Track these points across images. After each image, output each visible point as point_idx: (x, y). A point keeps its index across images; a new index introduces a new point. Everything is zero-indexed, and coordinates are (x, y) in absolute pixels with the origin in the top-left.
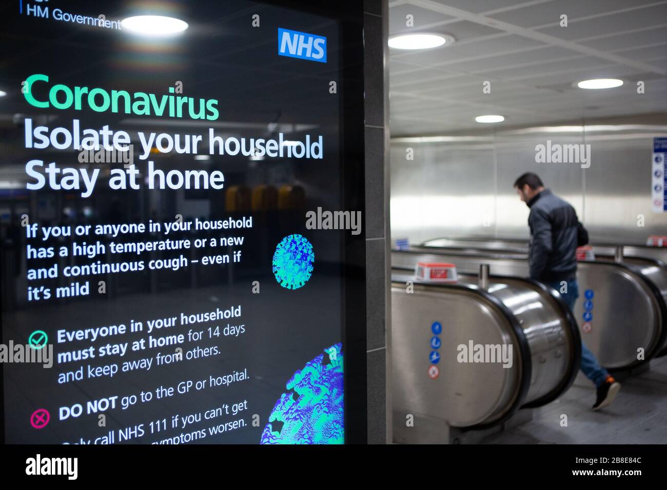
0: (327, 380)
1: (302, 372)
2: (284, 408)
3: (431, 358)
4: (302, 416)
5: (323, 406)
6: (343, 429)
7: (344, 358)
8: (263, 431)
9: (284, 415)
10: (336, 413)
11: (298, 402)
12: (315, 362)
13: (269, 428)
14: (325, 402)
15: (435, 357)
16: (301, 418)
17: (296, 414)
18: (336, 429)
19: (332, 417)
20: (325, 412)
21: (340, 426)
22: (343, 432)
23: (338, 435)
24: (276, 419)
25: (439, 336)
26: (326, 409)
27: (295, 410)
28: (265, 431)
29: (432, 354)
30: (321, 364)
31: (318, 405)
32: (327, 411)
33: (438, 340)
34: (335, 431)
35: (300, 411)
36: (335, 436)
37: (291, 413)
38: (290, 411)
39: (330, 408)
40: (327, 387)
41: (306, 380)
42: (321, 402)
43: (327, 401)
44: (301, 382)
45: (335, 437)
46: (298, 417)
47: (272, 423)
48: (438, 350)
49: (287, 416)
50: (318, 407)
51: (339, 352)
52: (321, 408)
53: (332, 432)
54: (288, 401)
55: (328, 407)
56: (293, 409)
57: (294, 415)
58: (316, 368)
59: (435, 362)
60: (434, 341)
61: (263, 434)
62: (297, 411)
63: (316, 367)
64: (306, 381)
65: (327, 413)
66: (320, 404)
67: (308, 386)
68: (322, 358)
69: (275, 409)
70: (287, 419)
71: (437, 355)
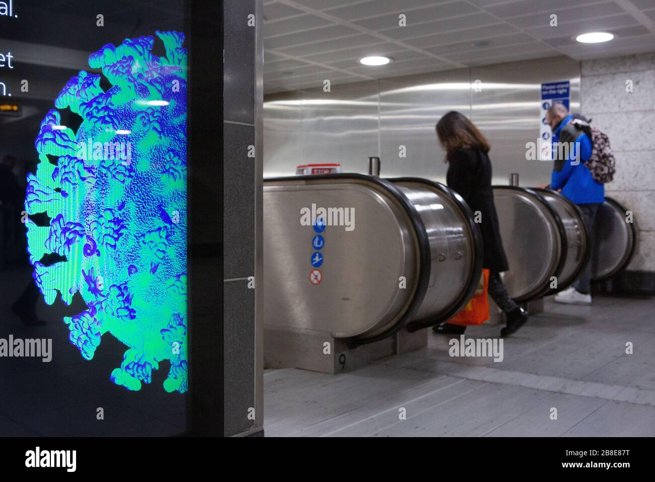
0: (159, 80)
1: (117, 49)
2: (82, 94)
3: (312, 261)
4: (115, 120)
5: (152, 119)
6: (185, 168)
7: (188, 57)
8: (43, 119)
9: (84, 107)
10: (174, 138)
11: (108, 96)
12: (139, 44)
13: (54, 117)
14: (156, 114)
15: (317, 259)
16: (113, 122)
17: (106, 113)
18: (174, 163)
19: (166, 141)
20: (155, 129)
21: (180, 162)
22: (185, 173)
23: (176, 173)
24: (69, 106)
25: (322, 234)
26: (157, 126)
27: (103, 105)
28: (47, 119)
29: (314, 256)
30: (150, 52)
31: (144, 115)
32: (159, 130)
33: (321, 238)
34: (172, 165)
35: (112, 111)
36: (172, 174)
37: (96, 108)
38: (94, 105)
39: (164, 129)
40: (160, 91)
41: (125, 65)
42: (150, 111)
43: (160, 115)
44: (114, 65)
45: (171, 176)
46: (107, 119)
47: (60, 111)
48: (321, 251)
49: (88, 110)
50: (143, 117)
51: (180, 46)
52: (149, 120)
53: (167, 167)
54: (91, 86)
55: (160, 122)
56: (99, 103)
57: (101, 114)
58: (141, 54)
59: (318, 265)
60: (317, 239)
61: (44, 124)
62: (106, 108)
63: (142, 52)
64: (123, 68)
65: (159, 133)
66: (147, 114)
67: (126, 76)
68: (151, 42)
69: (67, 90)
70: (88, 114)
71: (320, 256)
